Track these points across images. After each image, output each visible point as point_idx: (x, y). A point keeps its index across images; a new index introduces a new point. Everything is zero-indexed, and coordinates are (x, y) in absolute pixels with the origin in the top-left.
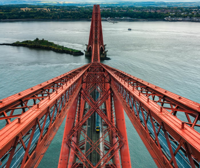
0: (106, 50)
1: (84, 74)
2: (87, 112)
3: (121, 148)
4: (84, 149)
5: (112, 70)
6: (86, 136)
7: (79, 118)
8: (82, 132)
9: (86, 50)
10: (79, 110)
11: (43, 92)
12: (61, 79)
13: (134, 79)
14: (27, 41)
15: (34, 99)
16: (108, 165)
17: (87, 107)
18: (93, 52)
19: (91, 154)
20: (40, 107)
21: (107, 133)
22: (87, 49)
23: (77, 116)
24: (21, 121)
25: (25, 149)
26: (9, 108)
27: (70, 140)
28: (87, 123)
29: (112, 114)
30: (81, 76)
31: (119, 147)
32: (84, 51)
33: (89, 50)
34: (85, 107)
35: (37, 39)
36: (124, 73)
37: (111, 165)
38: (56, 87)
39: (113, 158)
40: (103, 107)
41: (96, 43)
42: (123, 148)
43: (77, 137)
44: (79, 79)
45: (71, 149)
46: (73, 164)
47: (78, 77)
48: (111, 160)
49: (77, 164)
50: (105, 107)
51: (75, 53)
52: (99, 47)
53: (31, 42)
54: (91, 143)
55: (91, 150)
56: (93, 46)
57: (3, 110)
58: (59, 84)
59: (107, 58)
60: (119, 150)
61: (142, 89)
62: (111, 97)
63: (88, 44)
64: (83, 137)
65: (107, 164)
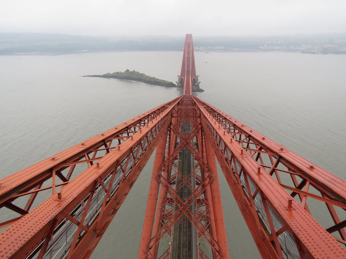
0: (199, 81)
1: (173, 108)
2: (178, 146)
3: (211, 183)
4: (175, 184)
5: (203, 104)
6: (177, 171)
7: (169, 153)
8: (173, 167)
9: (178, 82)
10: (169, 145)
11: (128, 130)
12: (149, 115)
13: (223, 115)
14: (118, 73)
15: (119, 139)
16: (200, 200)
17: (179, 140)
18: (185, 84)
19: (182, 189)
20: (121, 149)
21: (199, 167)
22: (179, 80)
23: (166, 150)
24: (100, 166)
25: (106, 191)
26: (91, 150)
27: (159, 176)
28: (178, 157)
29: (202, 148)
30: (170, 111)
31: (209, 183)
32: (176, 82)
33: (181, 81)
34: (176, 140)
35: (128, 70)
36: (214, 108)
37: (203, 200)
38: (143, 125)
39: (205, 192)
40: (195, 140)
41: (188, 75)
42: (213, 184)
43: (168, 172)
44: (168, 114)
45: (160, 185)
46: (164, 198)
47: (166, 113)
48: (203, 195)
49: (168, 199)
50: (197, 141)
51: (167, 84)
52: (191, 78)
53: (121, 73)
54: (182, 178)
55: (182, 185)
56: (184, 78)
57: (85, 152)
58: (146, 121)
59: (200, 89)
60: (209, 185)
61: (230, 126)
62: (202, 131)
63: (180, 75)
64: (174, 171)
65: (198, 198)
